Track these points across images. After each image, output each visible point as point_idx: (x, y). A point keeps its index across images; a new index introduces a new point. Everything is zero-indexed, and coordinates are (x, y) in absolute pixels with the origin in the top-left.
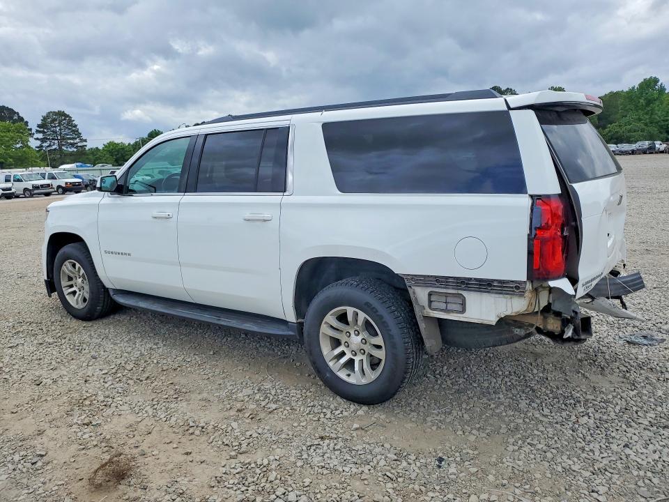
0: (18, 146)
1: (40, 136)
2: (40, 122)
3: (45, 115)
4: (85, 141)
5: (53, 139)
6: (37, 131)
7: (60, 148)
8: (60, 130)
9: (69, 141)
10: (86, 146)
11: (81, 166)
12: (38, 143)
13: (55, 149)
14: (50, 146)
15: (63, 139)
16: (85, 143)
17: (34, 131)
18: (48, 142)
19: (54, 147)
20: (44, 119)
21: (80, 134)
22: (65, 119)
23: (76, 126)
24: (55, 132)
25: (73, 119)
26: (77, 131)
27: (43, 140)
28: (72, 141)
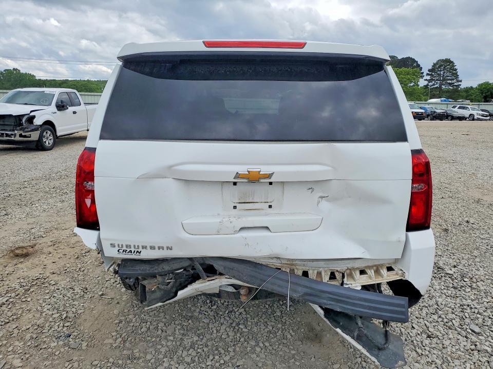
0: (412, 85)
1: (428, 78)
2: (430, 68)
3: (435, 62)
4: (461, 81)
5: (437, 80)
6: (428, 74)
7: (440, 87)
8: (444, 73)
9: (448, 81)
10: (460, 85)
11: (445, 101)
12: (426, 83)
13: (437, 88)
14: (434, 85)
15: (444, 80)
16: (460, 83)
17: (425, 74)
18: (433, 82)
19: (436, 86)
20: (435, 65)
21: (458, 76)
22: (449, 65)
23: (456, 70)
24: (439, 75)
25: (455, 64)
26: (456, 74)
27: (429, 81)
28: (450, 82)
